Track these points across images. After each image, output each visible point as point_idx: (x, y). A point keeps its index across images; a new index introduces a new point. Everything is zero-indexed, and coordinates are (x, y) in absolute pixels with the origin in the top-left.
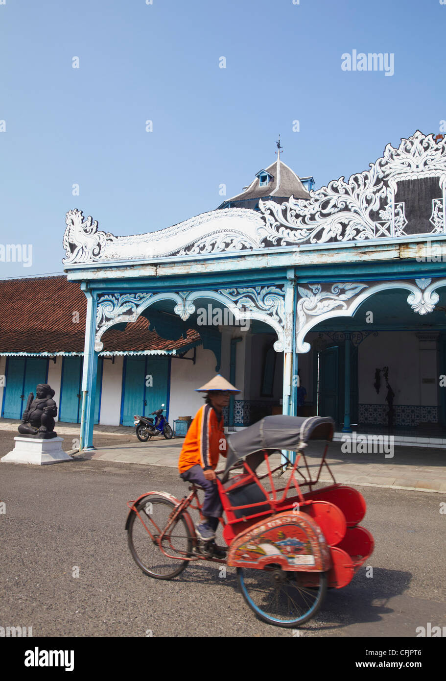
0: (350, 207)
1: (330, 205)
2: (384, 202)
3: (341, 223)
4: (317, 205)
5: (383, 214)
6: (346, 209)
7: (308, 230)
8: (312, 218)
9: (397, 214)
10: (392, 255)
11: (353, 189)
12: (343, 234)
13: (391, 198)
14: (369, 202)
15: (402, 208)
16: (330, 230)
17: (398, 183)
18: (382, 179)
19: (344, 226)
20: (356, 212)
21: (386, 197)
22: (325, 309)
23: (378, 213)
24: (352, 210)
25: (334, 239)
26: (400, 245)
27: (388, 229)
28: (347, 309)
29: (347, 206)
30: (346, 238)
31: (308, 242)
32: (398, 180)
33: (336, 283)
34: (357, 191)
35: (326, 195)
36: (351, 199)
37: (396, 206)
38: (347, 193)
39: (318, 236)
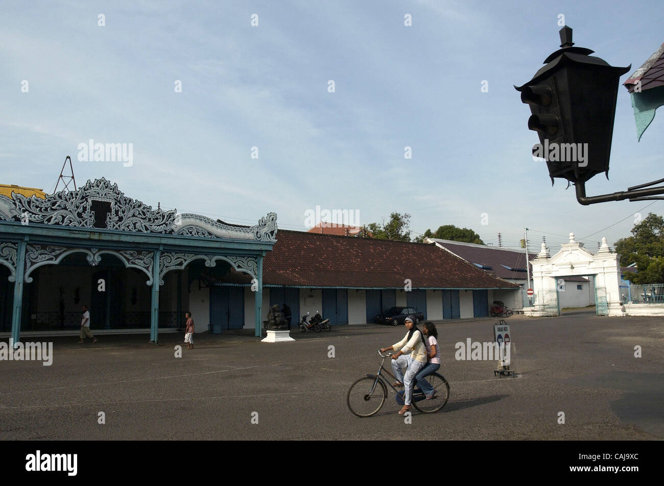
0: (67, 208)
1: (56, 205)
2: (85, 209)
3: (62, 216)
4: (49, 203)
5: (83, 215)
6: (65, 208)
7: (43, 215)
8: (46, 209)
9: (91, 217)
10: (87, 236)
11: (70, 199)
12: (63, 221)
13: (88, 207)
14: (77, 207)
15: (93, 213)
16: (56, 218)
17: (92, 201)
18: (85, 197)
19: (64, 217)
20: (70, 211)
21: (86, 207)
22: (43, 259)
23: (81, 214)
24: (69, 209)
25: (57, 224)
26: (91, 232)
27: (86, 223)
28: (55, 260)
29: (66, 207)
30: (64, 224)
31: (42, 222)
32: (92, 199)
33: (50, 245)
34: (71, 200)
35: (55, 199)
36: (68, 205)
37: (90, 212)
38: (66, 200)
39: (49, 220)
